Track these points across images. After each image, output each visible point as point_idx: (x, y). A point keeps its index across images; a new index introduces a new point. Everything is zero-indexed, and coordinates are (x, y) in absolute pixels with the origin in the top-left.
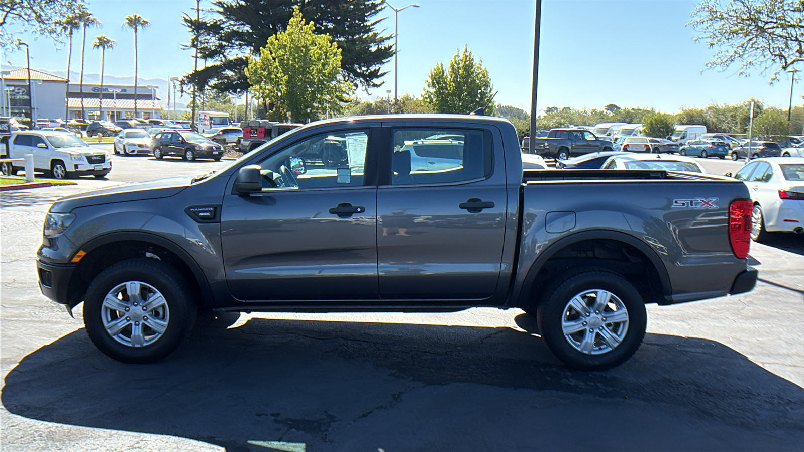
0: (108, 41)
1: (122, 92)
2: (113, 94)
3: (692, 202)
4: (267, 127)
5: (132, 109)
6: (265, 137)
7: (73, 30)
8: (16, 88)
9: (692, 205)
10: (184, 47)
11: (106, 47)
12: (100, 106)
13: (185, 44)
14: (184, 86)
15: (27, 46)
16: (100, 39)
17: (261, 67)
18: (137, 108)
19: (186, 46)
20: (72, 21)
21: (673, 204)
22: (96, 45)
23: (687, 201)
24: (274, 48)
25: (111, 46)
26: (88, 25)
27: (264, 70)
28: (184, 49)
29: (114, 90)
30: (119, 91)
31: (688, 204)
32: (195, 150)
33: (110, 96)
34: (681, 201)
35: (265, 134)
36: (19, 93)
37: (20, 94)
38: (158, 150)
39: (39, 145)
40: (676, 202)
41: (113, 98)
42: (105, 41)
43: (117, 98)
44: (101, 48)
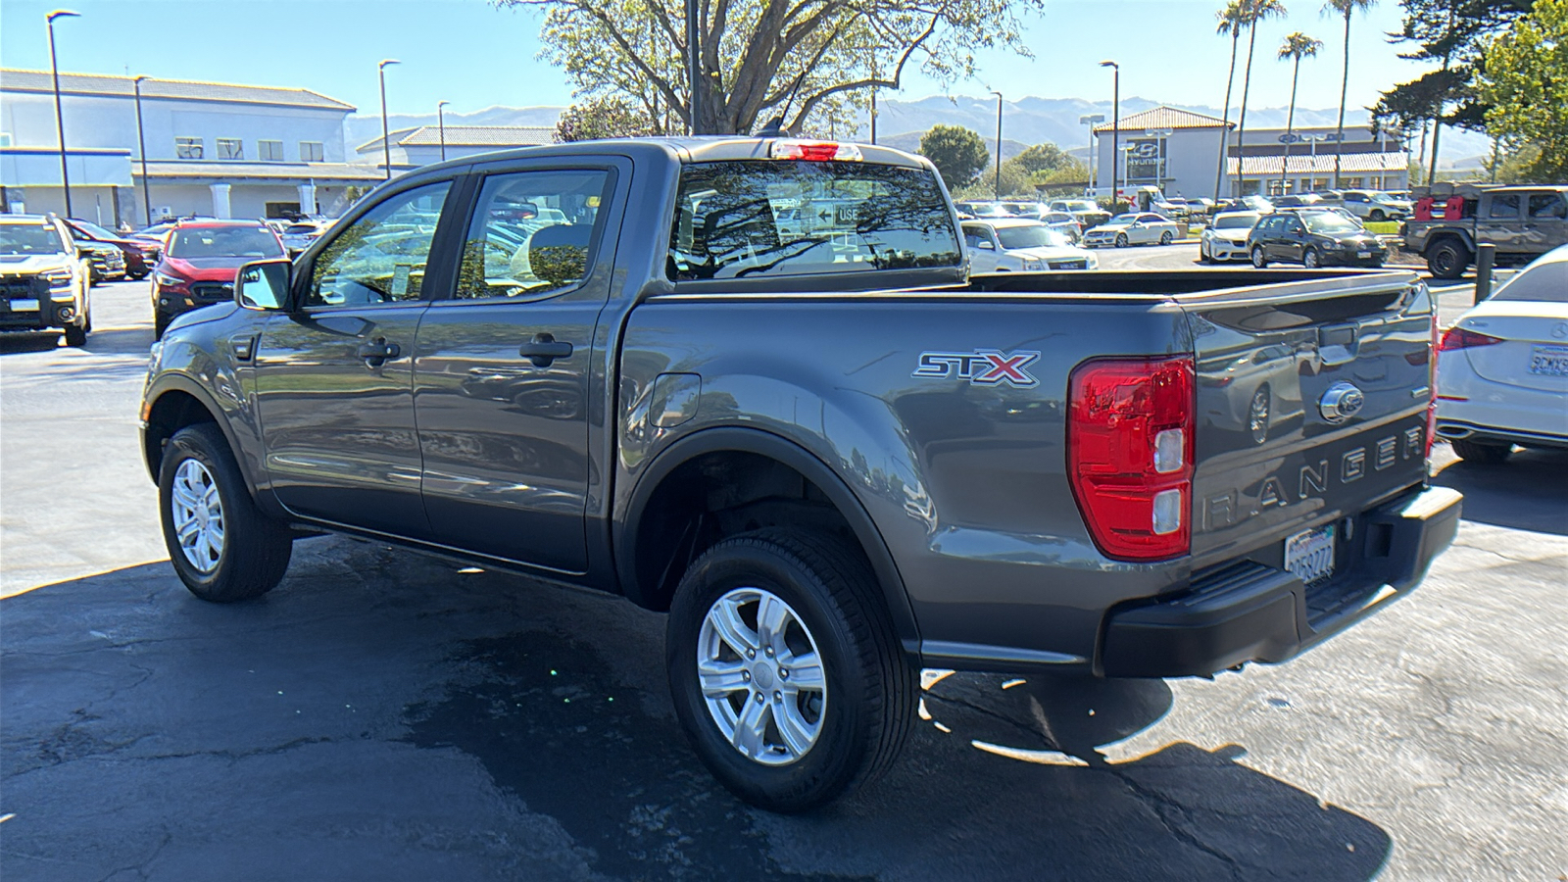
0: (1308, 42)
1: (1328, 139)
2: (1311, 146)
3: (966, 361)
4: (1469, 197)
5: (1329, 173)
6: (1462, 218)
7: (1240, 28)
8: (1144, 146)
9: (965, 371)
10: (1394, 39)
11: (1303, 54)
12: (1284, 170)
13: (1395, 33)
14: (1382, 120)
15: (1117, 67)
16: (1291, 40)
17: (1513, 63)
18: (1341, 169)
19: (1398, 36)
20: (1238, 11)
21: (917, 366)
22: (1283, 53)
23: (952, 358)
24: (1549, 19)
25: (1313, 52)
26: (1262, 16)
27: (1520, 71)
28: (1393, 42)
29: (1313, 136)
30: (1322, 138)
31: (955, 368)
32: (1322, 249)
33: (1305, 150)
34: (938, 357)
35: (1462, 212)
36: (1147, 153)
37: (1150, 155)
38: (1258, 251)
39: (982, 244)
40: (926, 360)
41: (1310, 154)
42: (1301, 43)
43: (1317, 153)
44: (1293, 56)
